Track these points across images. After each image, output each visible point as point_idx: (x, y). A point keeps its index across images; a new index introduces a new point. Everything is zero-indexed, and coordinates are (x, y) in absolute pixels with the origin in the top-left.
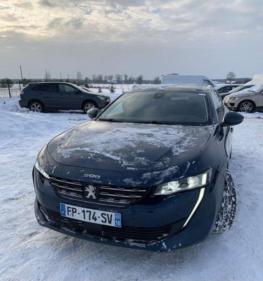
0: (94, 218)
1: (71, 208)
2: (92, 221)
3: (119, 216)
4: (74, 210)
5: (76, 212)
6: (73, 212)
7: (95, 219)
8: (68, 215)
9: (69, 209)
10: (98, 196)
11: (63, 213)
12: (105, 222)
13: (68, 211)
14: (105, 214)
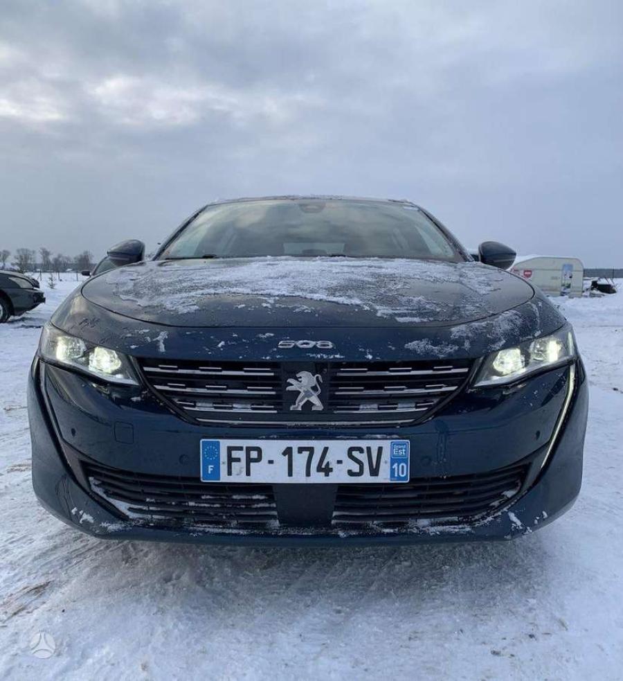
0: (323, 466)
1: (240, 449)
2: (318, 478)
3: (404, 449)
4: (254, 454)
5: (259, 459)
6: (249, 460)
7: (327, 470)
8: (230, 473)
9: (235, 454)
10: (331, 401)
11: (210, 470)
12: (360, 473)
13: (231, 460)
14: (360, 450)
